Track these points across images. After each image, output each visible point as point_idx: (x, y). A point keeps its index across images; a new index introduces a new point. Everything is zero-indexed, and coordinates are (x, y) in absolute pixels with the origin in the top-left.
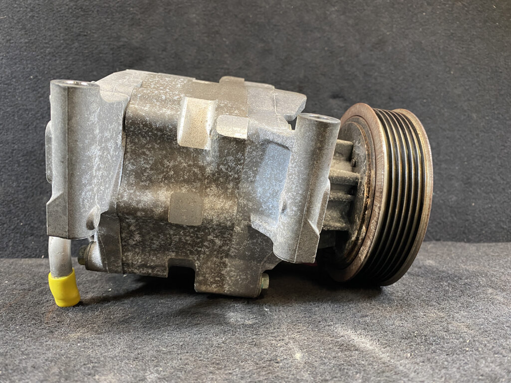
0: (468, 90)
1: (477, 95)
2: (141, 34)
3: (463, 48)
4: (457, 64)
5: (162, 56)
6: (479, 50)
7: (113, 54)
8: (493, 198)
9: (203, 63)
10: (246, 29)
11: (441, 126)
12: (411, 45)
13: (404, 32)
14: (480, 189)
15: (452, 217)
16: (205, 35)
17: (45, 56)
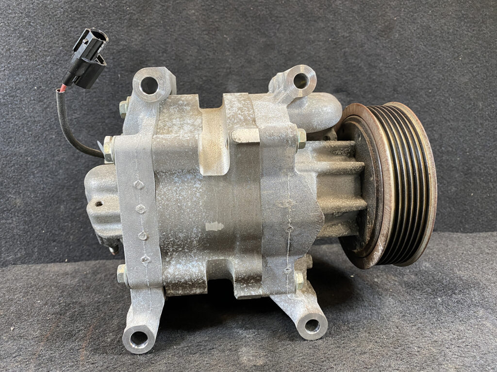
0: (474, 77)
1: (485, 81)
2: (140, 35)
3: (473, 30)
4: (466, 49)
5: (162, 58)
6: (490, 32)
7: (113, 59)
8: (492, 187)
9: (205, 63)
10: (247, 23)
11: (445, 117)
12: (418, 31)
13: (412, 16)
14: (480, 179)
15: (450, 208)
16: (205, 33)
17: (46, 64)
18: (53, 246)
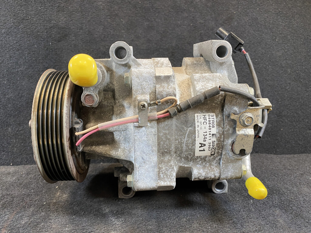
0: (286, 52)
1: (292, 56)
2: (65, 17)
3: (286, 22)
4: (281, 34)
5: (80, 33)
6: (297, 24)
7: (47, 32)
8: (295, 125)
9: (107, 37)
10: (137, 12)
11: (266, 78)
12: (250, 21)
13: (246, 11)
14: (287, 119)
15: (267, 138)
16: (108, 17)
17: (2, 34)
18: (3, 154)
